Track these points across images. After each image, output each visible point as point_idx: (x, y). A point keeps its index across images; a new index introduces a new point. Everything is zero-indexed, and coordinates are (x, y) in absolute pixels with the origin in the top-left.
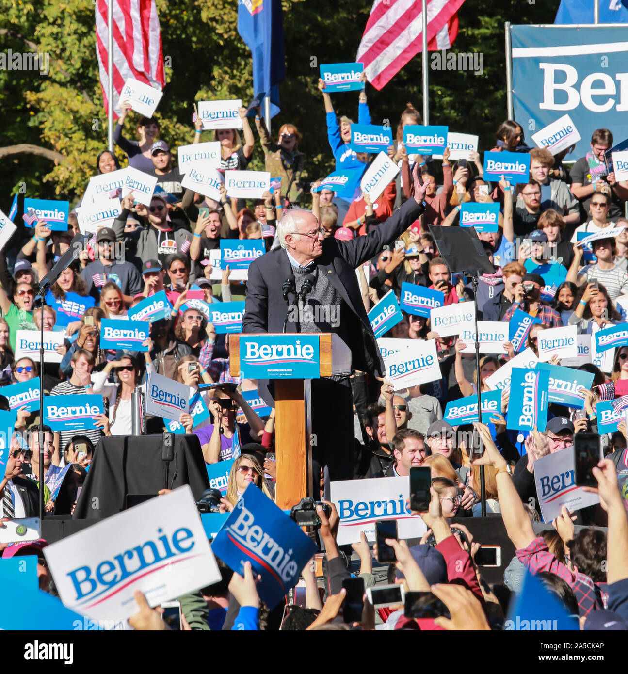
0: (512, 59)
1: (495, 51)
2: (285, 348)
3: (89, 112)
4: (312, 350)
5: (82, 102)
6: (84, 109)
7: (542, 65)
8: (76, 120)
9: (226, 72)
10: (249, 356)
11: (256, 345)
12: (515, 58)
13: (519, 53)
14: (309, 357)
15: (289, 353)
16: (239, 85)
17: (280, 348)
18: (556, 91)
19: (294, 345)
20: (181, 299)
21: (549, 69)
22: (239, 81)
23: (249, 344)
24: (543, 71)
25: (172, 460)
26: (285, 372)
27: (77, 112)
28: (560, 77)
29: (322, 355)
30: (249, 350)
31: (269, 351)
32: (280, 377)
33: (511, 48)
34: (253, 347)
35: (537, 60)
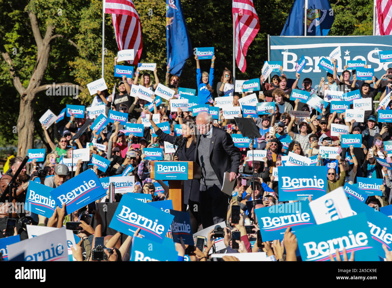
0: (270, 50)
1: (264, 47)
2: (174, 167)
3: (94, 70)
4: (185, 168)
5: (92, 66)
6: (93, 69)
7: (282, 53)
8: (89, 74)
9: (152, 54)
10: (158, 170)
11: (162, 166)
12: (272, 50)
13: (273, 47)
14: (184, 171)
15: (175, 169)
16: (159, 59)
18: (288, 64)
19: (177, 166)
20: (130, 148)
21: (285, 54)
22: (158, 57)
23: (158, 165)
24: (283, 55)
26: (173, 177)
27: (90, 70)
28: (290, 58)
29: (189, 170)
30: (159, 168)
31: (167, 168)
32: (171, 179)
33: (270, 45)
34: (160, 166)
35: (281, 51)
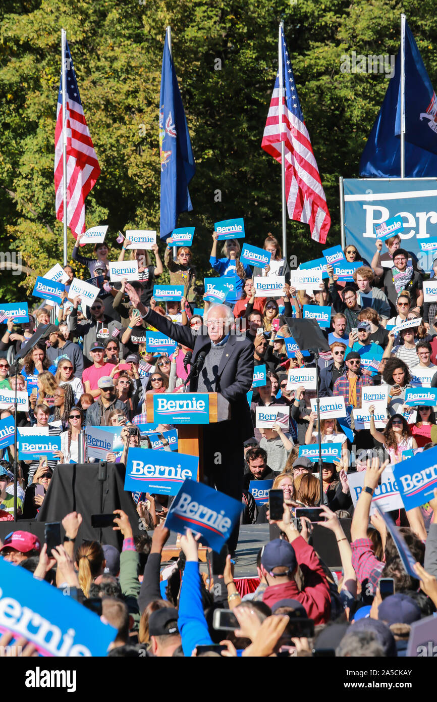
0: (344, 202)
1: (334, 198)
2: (185, 402)
3: (50, 239)
4: (203, 404)
5: (46, 233)
6: (47, 237)
7: (365, 207)
8: (42, 245)
9: (145, 211)
10: (160, 408)
11: (165, 401)
12: (347, 202)
13: (349, 198)
14: (202, 409)
15: (188, 406)
16: (155, 221)
17: (181, 402)
18: (374, 224)
19: (191, 400)
20: (115, 370)
21: (370, 210)
22: (155, 218)
23: (160, 400)
24: (366, 210)
25: (105, 479)
26: (185, 420)
27: (42, 239)
28: (377, 215)
29: (211, 408)
30: (160, 404)
31: (174, 405)
32: (181, 422)
33: (344, 195)
34: (162, 402)
35: (362, 203)
